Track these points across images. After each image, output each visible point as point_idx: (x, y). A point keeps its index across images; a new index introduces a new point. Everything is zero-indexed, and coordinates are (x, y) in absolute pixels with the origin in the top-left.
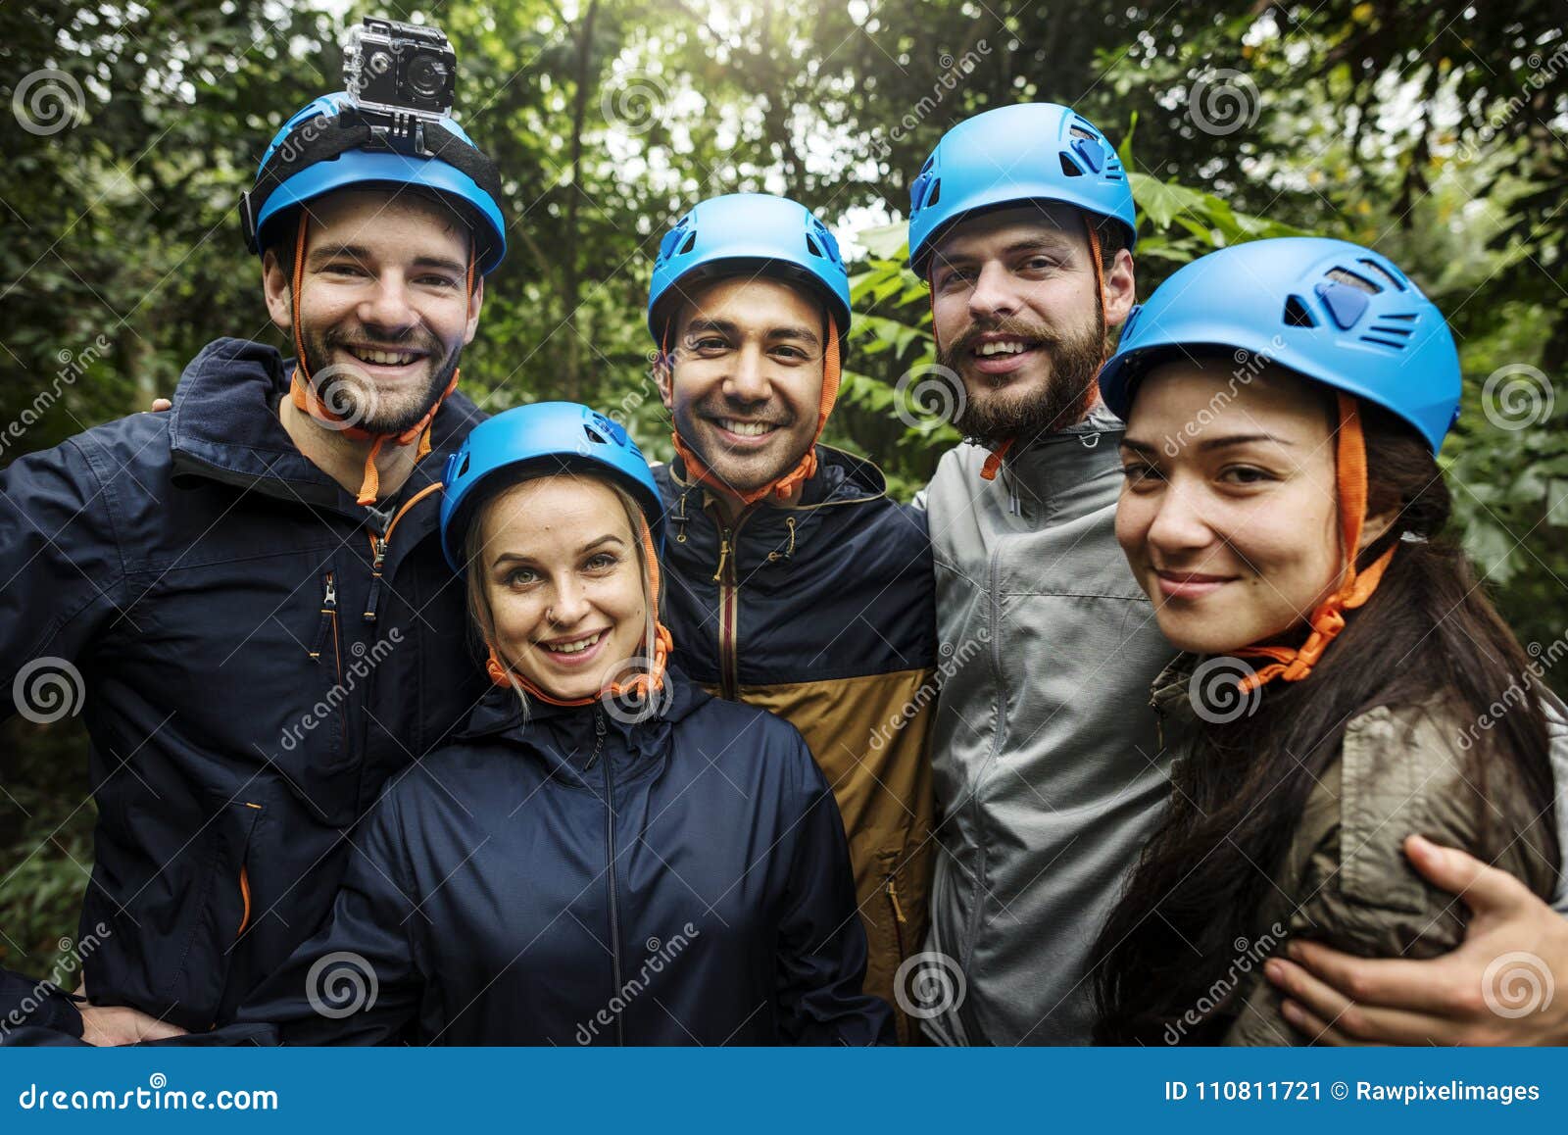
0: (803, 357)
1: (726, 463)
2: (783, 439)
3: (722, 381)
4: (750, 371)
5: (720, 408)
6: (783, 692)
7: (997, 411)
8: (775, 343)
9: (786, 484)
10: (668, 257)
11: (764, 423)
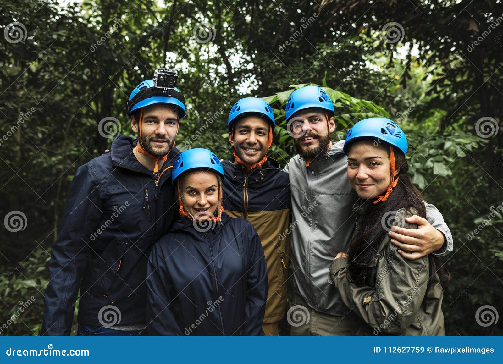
0: (264, 134)
1: (247, 158)
2: (259, 153)
3: (246, 139)
4: (253, 138)
5: (246, 145)
6: (258, 213)
7: (309, 151)
8: (258, 131)
9: (260, 164)
10: (234, 112)
11: (255, 149)
